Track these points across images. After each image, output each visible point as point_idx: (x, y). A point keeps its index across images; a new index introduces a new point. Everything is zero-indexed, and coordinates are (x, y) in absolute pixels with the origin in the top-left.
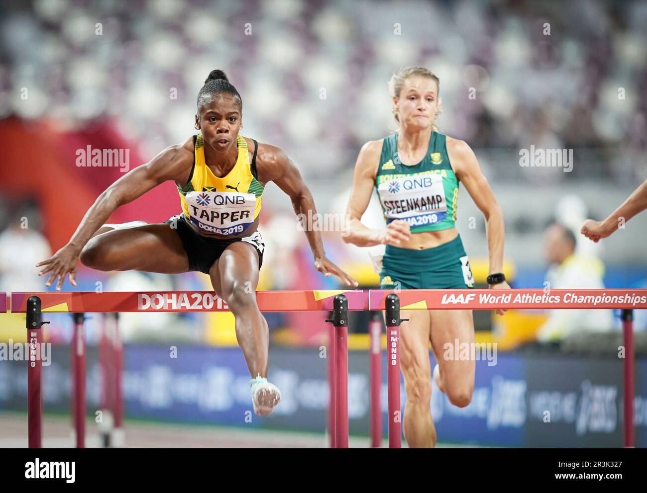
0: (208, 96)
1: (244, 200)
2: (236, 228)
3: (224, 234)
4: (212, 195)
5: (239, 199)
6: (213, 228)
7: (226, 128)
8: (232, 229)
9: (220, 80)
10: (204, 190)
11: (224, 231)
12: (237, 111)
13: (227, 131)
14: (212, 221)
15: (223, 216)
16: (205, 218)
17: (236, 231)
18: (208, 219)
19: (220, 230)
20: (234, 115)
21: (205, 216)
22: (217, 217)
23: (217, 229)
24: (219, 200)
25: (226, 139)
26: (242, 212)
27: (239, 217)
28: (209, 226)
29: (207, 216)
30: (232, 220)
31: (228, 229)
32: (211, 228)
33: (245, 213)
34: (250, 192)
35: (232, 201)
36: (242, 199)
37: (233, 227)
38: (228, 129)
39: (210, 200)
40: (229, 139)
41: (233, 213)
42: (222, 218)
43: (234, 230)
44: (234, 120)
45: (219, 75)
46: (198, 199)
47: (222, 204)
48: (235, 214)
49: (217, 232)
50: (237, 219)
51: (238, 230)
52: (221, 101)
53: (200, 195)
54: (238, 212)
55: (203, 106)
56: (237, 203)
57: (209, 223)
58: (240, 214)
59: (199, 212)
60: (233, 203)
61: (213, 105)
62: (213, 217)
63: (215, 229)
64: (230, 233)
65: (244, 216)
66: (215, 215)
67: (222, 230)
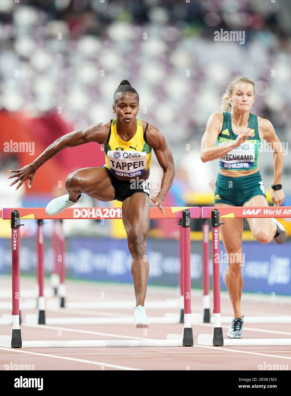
0: (120, 94)
1: (140, 155)
2: (137, 173)
3: (131, 176)
4: (122, 153)
5: (137, 155)
6: (124, 173)
7: (130, 112)
8: (135, 173)
9: (127, 85)
10: (117, 149)
11: (130, 174)
12: (136, 102)
13: (130, 113)
14: (123, 169)
15: (129, 165)
16: (119, 168)
17: (137, 175)
18: (121, 169)
19: (128, 174)
20: (134, 104)
21: (118, 166)
22: (126, 166)
23: (126, 173)
24: (126, 155)
25: (129, 118)
26: (140, 162)
27: (138, 166)
28: (122, 172)
29: (120, 166)
30: (134, 168)
31: (132, 173)
32: (122, 173)
33: (141, 163)
34: (143, 151)
35: (133, 156)
36: (138, 155)
37: (135, 172)
38: (131, 112)
39: (120, 155)
40: (132, 118)
41: (134, 163)
42: (129, 167)
43: (136, 174)
44: (134, 107)
45: (126, 82)
46: (114, 154)
47: (127, 157)
48: (136, 164)
49: (126, 176)
50: (137, 167)
51: (138, 174)
52: (127, 96)
53: (115, 152)
54: (137, 162)
55: (117, 99)
56: (136, 157)
57: (121, 171)
58: (138, 164)
59: (115, 164)
60: (134, 157)
61: (122, 99)
62: (123, 166)
63: (125, 174)
64: (134, 176)
65: (141, 165)
66: (124, 165)
67: (129, 174)
